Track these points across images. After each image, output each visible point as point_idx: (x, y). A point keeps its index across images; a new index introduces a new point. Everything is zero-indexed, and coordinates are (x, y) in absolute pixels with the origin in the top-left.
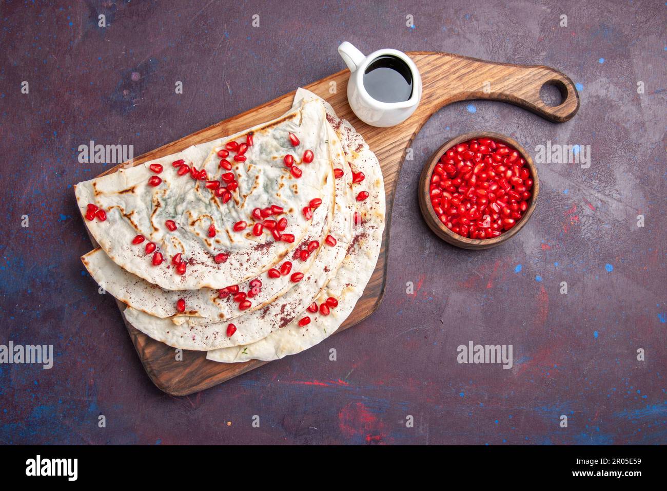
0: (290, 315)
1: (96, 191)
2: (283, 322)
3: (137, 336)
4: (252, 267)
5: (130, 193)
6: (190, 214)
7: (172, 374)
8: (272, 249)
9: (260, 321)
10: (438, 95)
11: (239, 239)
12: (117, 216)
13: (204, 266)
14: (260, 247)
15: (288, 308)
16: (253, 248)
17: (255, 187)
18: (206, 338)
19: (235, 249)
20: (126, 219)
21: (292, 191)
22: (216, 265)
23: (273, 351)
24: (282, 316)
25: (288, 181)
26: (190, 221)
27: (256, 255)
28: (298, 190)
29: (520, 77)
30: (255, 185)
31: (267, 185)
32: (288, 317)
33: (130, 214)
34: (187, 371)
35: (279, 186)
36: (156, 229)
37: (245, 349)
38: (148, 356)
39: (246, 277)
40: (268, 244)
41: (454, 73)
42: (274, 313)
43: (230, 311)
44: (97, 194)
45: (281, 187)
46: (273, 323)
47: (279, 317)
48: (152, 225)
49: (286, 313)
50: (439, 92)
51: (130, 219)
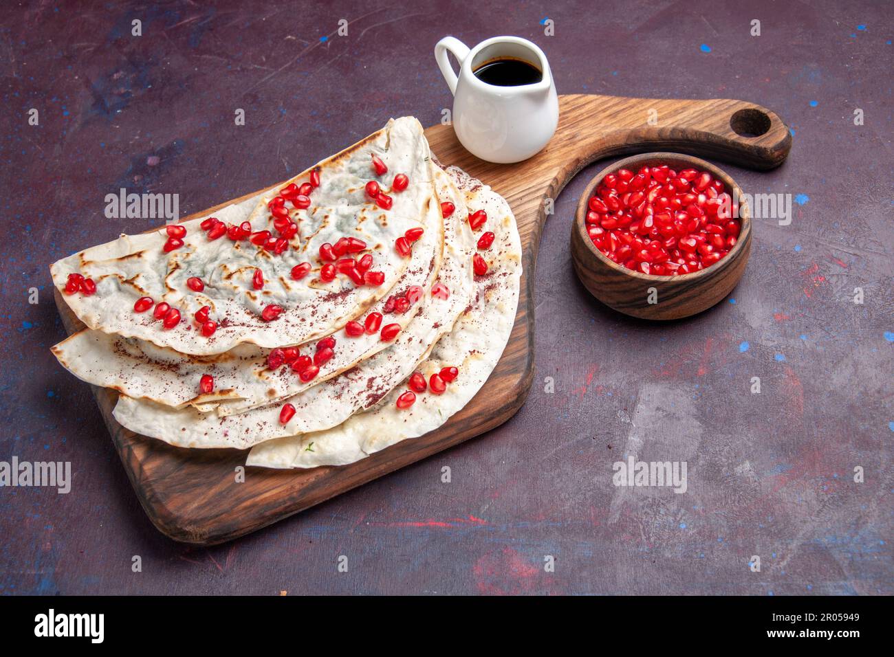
0: (381, 389)
1: (83, 261)
2: (371, 399)
3: (133, 448)
4: (320, 322)
5: (136, 258)
6: (225, 266)
7: (187, 497)
8: (350, 298)
9: (334, 401)
10: (584, 135)
11: (300, 288)
12: (113, 287)
13: (245, 327)
14: (332, 297)
15: (378, 382)
16: (322, 299)
17: (324, 227)
18: (247, 431)
19: (294, 301)
20: (127, 286)
21: (378, 225)
22: (264, 325)
23: (357, 447)
24: (370, 392)
25: (372, 213)
26: (225, 274)
27: (325, 307)
28: (387, 222)
29: (698, 109)
30: (323, 225)
31: (341, 223)
32: (380, 392)
33: (134, 279)
34: (213, 491)
35: (360, 220)
36: (172, 290)
37: (310, 445)
38: (148, 473)
39: (310, 334)
40: (345, 293)
41: (604, 111)
42: (356, 391)
43: (285, 387)
44: (85, 264)
45: (363, 220)
46: (354, 401)
47: (364, 395)
48: (167, 286)
49: (375, 388)
50: (585, 132)
51: (132, 284)
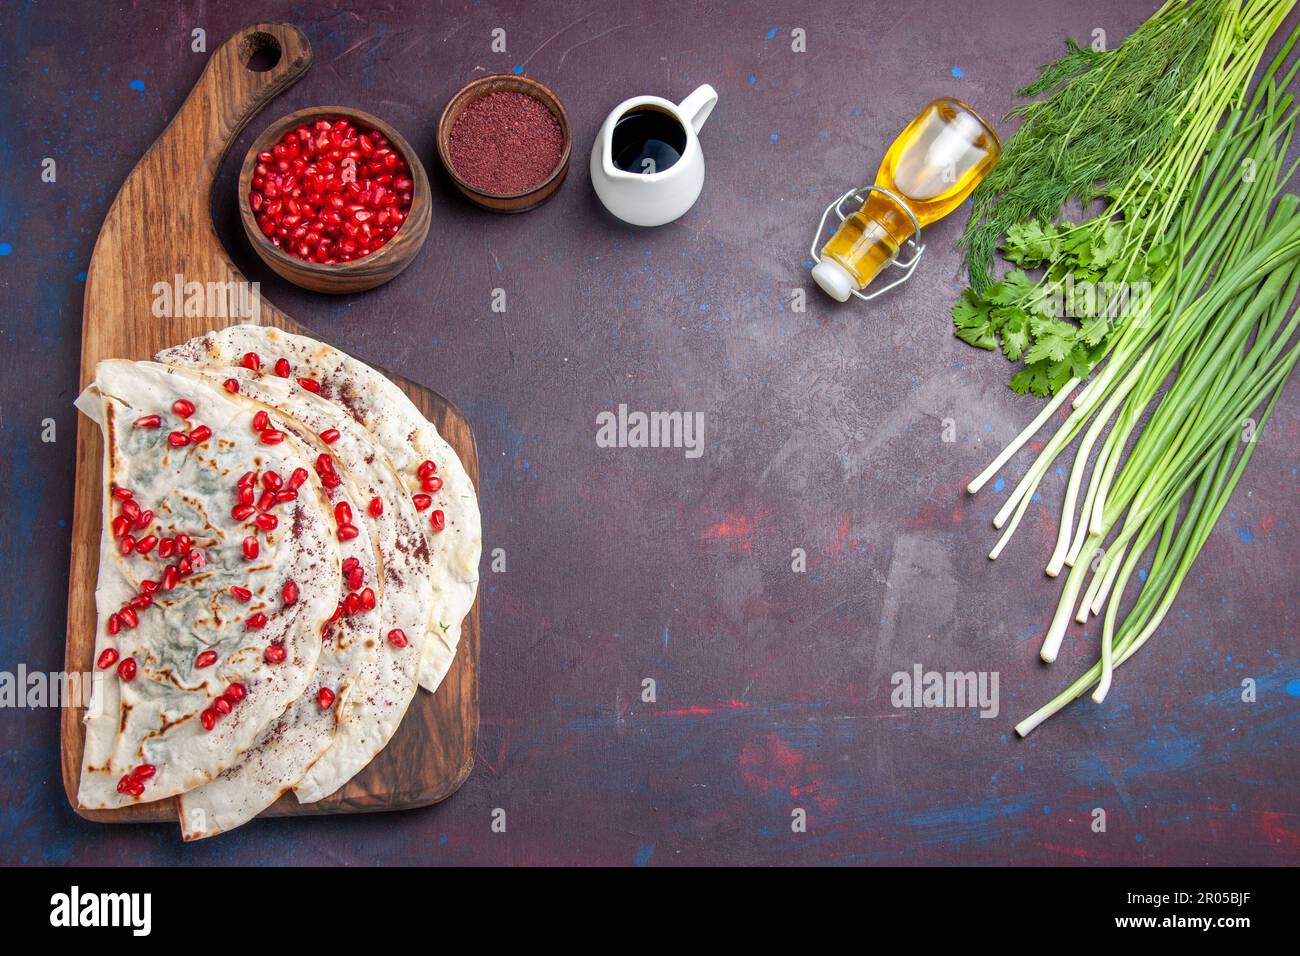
0: (415, 540)
1: (103, 769)
2: (421, 556)
3: (346, 797)
4: (323, 551)
5: (131, 714)
6: (201, 621)
7: (429, 763)
8: (307, 511)
9: (404, 590)
11: (272, 556)
12: (160, 747)
13: (292, 627)
14: (297, 529)
15: (404, 541)
16: (295, 540)
17: (200, 507)
18: (396, 683)
19: (284, 567)
20: (168, 733)
21: (229, 452)
22: (299, 606)
24: (412, 552)
25: (210, 451)
26: (211, 625)
27: (307, 540)
28: (230, 441)
30: (196, 506)
31: (203, 488)
32: (418, 544)
33: (164, 721)
34: (435, 737)
35: (212, 468)
36: (204, 685)
37: (441, 626)
38: (384, 791)
40: (298, 514)
42: (403, 566)
43: (368, 629)
44: (109, 769)
45: (215, 465)
46: (416, 571)
47: (412, 560)
48: (195, 690)
49: (410, 546)
51: (171, 724)
